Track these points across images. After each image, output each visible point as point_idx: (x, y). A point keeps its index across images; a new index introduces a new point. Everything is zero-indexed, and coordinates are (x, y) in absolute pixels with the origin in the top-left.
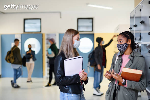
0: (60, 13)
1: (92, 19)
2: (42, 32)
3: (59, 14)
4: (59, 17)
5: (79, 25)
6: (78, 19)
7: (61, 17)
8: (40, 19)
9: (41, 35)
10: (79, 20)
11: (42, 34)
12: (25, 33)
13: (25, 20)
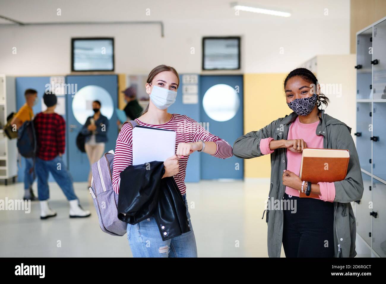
0: (161, 24)
1: (238, 39)
2: (117, 71)
3: (157, 28)
4: (159, 34)
5: (208, 51)
6: (204, 39)
7: (163, 35)
8: (112, 40)
9: (115, 77)
10: (207, 42)
11: (117, 77)
12: (74, 73)
13: (73, 40)
